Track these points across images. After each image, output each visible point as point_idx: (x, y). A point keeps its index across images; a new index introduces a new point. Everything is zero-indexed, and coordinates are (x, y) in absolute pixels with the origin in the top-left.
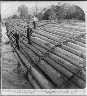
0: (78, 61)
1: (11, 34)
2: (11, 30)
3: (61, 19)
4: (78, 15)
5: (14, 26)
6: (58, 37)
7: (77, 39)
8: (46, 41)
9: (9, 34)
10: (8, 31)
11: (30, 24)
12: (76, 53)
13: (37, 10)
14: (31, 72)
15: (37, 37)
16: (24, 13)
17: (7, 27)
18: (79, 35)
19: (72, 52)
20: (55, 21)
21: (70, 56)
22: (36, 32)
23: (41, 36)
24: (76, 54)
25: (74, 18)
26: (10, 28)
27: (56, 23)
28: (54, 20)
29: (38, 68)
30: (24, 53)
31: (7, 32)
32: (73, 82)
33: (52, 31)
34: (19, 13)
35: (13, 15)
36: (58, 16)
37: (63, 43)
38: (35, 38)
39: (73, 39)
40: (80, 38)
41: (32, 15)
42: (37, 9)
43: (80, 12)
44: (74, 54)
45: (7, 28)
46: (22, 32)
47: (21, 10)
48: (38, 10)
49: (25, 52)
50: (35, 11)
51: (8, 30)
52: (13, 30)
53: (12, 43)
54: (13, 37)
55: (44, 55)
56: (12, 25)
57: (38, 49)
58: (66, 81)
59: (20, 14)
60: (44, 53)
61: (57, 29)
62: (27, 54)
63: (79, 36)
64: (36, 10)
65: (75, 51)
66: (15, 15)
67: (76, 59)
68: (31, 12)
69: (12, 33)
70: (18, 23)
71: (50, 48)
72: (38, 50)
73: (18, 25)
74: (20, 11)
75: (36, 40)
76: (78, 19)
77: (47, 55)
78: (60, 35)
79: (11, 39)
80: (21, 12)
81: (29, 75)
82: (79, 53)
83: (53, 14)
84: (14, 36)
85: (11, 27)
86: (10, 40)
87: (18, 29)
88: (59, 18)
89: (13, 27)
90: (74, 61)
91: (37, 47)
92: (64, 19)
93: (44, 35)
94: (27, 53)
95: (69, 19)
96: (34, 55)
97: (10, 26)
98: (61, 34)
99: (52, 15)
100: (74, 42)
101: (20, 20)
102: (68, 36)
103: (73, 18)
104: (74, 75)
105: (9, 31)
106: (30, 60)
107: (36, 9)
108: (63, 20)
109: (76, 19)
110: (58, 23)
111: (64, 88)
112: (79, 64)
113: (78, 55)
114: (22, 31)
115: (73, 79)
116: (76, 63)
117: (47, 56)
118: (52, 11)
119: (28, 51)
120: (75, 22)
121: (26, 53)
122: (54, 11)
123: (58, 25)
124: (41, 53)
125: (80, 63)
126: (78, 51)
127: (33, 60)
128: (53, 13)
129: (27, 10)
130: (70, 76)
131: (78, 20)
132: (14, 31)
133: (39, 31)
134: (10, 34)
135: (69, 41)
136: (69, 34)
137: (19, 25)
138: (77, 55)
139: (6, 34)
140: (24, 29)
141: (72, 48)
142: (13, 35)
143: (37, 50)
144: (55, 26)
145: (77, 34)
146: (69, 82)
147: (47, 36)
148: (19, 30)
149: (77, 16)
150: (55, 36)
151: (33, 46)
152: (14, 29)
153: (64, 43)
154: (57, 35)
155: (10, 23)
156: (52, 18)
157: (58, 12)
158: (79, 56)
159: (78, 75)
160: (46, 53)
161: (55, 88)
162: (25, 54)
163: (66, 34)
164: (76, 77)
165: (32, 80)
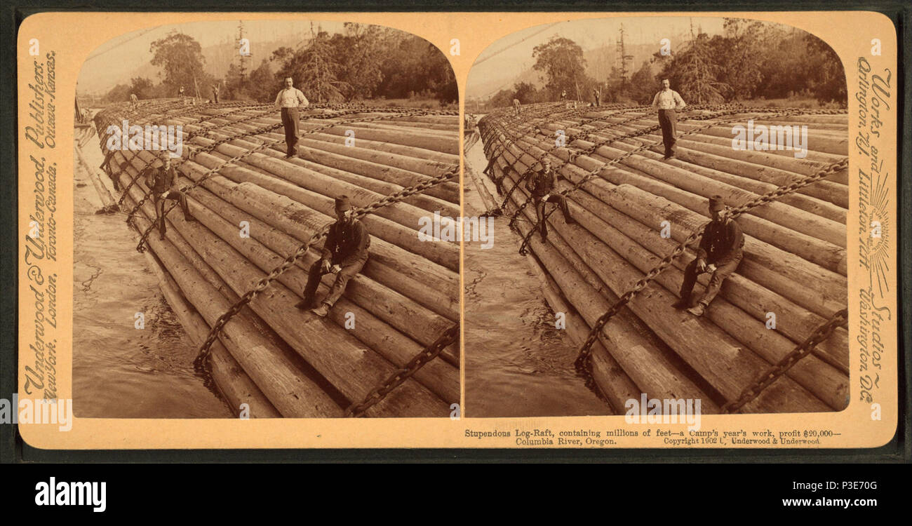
0: (818, 287)
1: (510, 173)
2: (506, 154)
3: (740, 97)
4: (817, 80)
5: (520, 135)
6: (723, 180)
7: (811, 187)
8: (668, 199)
9: (498, 174)
10: (493, 161)
11: (596, 125)
12: (806, 250)
13: (626, 60)
14: (606, 342)
15: (631, 181)
16: (564, 76)
17: (490, 140)
18: (819, 170)
19: (791, 246)
20: (708, 108)
21: (779, 266)
22: (625, 161)
23: (647, 179)
24: (809, 255)
25: (796, 90)
26: (502, 148)
27: (713, 117)
28: (704, 102)
29: (637, 326)
30: (571, 257)
31: (490, 167)
32: (796, 381)
33: (698, 156)
34: (544, 73)
35: (516, 85)
36: (724, 86)
37: (745, 208)
38: (620, 186)
39: (794, 187)
40: (824, 182)
41: (602, 84)
42: (628, 53)
43: (825, 61)
44: (798, 254)
45: (487, 149)
46: (561, 162)
47: (551, 62)
48: (630, 57)
49: (574, 252)
50: (618, 65)
51: (496, 154)
52: (517, 156)
53: (515, 217)
54: (516, 186)
55: (663, 264)
56: (512, 132)
57: (635, 236)
58: (765, 379)
59: (546, 78)
60: (663, 255)
61: (717, 146)
62: (583, 262)
63: (822, 175)
64: (623, 57)
65: (801, 242)
66: (523, 84)
67: (806, 278)
68: (597, 71)
69: (514, 170)
70: (541, 121)
71: (688, 233)
72: (634, 244)
73: (541, 133)
74: (547, 68)
75: (624, 195)
76: (815, 97)
77: (676, 262)
78: (735, 171)
79: (509, 198)
80: (552, 72)
81: (595, 359)
82: (820, 249)
83: (701, 75)
84: (522, 184)
85: (508, 141)
86: (506, 202)
87: (538, 149)
88: (729, 91)
89: (515, 139)
90: (799, 285)
91: (631, 227)
92: (753, 98)
93: (660, 173)
94: (585, 258)
95: (777, 97)
96: (617, 266)
97: (503, 137)
98: (738, 166)
99: (698, 81)
100: (797, 203)
101: (547, 106)
102: (769, 174)
103: (792, 92)
104: (802, 351)
105: (500, 160)
106: (600, 291)
107: (619, 54)
108: (746, 104)
109: (809, 97)
110: (724, 114)
111: (755, 412)
112: (819, 301)
113: (818, 258)
114: (557, 157)
115: (795, 369)
116: (808, 294)
117: (677, 268)
118: (693, 63)
119: (589, 248)
120: (801, 110)
121: (580, 258)
122: (703, 61)
123: (724, 125)
124: (646, 255)
125: (825, 298)
126: (817, 242)
127: (615, 290)
128: (700, 70)
129: (578, 58)
130: (780, 358)
131: (816, 102)
132: (522, 159)
133: (635, 156)
134: (506, 171)
135: (775, 199)
136: (773, 165)
137: (544, 131)
138: (812, 260)
139: (488, 172)
140: (567, 149)
141: (788, 230)
142: (516, 178)
143: (628, 242)
144: (708, 131)
145: (812, 164)
146: (778, 381)
147: (675, 179)
148: (544, 152)
149: (812, 84)
150: (711, 177)
151: (613, 227)
152: (520, 152)
153: (750, 206)
154: (718, 173)
155: (504, 124)
156: (695, 96)
157: (721, 63)
158: (822, 265)
159: (820, 348)
160: (669, 254)
161: (713, 409)
162: (576, 262)
163: (762, 166)
164: (809, 357)
165: (613, 380)
